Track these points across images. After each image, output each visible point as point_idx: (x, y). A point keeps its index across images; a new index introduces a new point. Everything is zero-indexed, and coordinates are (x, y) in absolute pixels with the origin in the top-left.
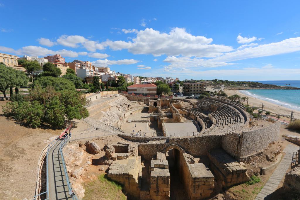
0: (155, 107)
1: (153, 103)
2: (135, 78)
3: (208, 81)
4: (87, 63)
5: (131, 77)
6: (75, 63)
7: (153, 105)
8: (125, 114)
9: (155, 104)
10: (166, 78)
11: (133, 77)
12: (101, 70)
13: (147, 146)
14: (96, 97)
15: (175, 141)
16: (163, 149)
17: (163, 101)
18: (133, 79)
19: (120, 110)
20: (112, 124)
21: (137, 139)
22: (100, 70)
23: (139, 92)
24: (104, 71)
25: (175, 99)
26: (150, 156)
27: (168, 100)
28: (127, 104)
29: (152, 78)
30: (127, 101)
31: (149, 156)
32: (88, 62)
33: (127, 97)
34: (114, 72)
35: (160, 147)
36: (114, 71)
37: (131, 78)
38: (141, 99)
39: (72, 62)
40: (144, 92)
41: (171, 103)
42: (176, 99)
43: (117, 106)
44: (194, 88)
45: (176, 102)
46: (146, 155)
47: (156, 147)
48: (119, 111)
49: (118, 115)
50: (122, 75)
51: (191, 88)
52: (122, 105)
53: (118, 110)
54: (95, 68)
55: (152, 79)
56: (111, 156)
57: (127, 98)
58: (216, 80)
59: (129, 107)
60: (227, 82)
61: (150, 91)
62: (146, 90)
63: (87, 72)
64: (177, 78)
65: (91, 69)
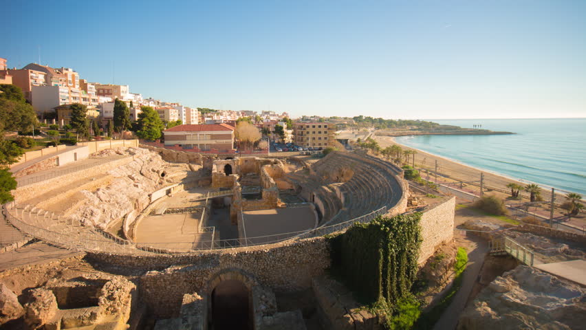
0: (227, 175)
1: (222, 168)
2: (188, 110)
3: (346, 118)
4: (64, 72)
5: (180, 108)
6: (30, 70)
7: (223, 171)
8: (149, 195)
9: (228, 169)
10: (263, 112)
11: (183, 109)
12: (104, 90)
13: (162, 280)
14: (75, 154)
15: (234, 261)
16: (203, 282)
17: (246, 161)
18: (184, 113)
19: (137, 186)
20: (108, 220)
21: (140, 262)
22: (101, 91)
23: (192, 143)
24: (111, 94)
25: (272, 157)
26: (172, 305)
27: (257, 158)
28: (158, 172)
29: (231, 112)
30: (159, 163)
31: (169, 306)
32: (67, 70)
33: (161, 153)
34: (138, 97)
35: (197, 278)
36: (138, 95)
37: (180, 111)
38: (196, 157)
39: (23, 69)
40: (202, 142)
41: (262, 166)
42: (276, 157)
43: (130, 177)
44: (314, 132)
45: (272, 164)
46: (161, 303)
47: (185, 281)
48: (135, 188)
49: (131, 199)
50: (158, 103)
51: (308, 133)
52: (144, 174)
53: (132, 185)
54: (86, 84)
55: (230, 115)
56: (39, 322)
57: (160, 157)
58: (361, 117)
59: (165, 178)
60: (381, 120)
61: (218, 141)
62: (209, 137)
63: (60, 94)
64: (285, 113)
65: (74, 87)
